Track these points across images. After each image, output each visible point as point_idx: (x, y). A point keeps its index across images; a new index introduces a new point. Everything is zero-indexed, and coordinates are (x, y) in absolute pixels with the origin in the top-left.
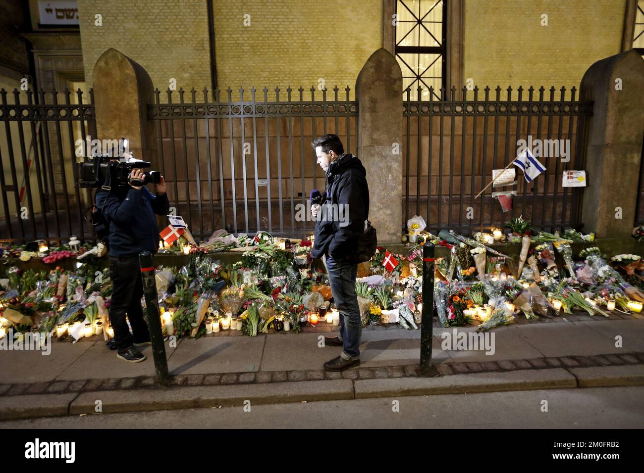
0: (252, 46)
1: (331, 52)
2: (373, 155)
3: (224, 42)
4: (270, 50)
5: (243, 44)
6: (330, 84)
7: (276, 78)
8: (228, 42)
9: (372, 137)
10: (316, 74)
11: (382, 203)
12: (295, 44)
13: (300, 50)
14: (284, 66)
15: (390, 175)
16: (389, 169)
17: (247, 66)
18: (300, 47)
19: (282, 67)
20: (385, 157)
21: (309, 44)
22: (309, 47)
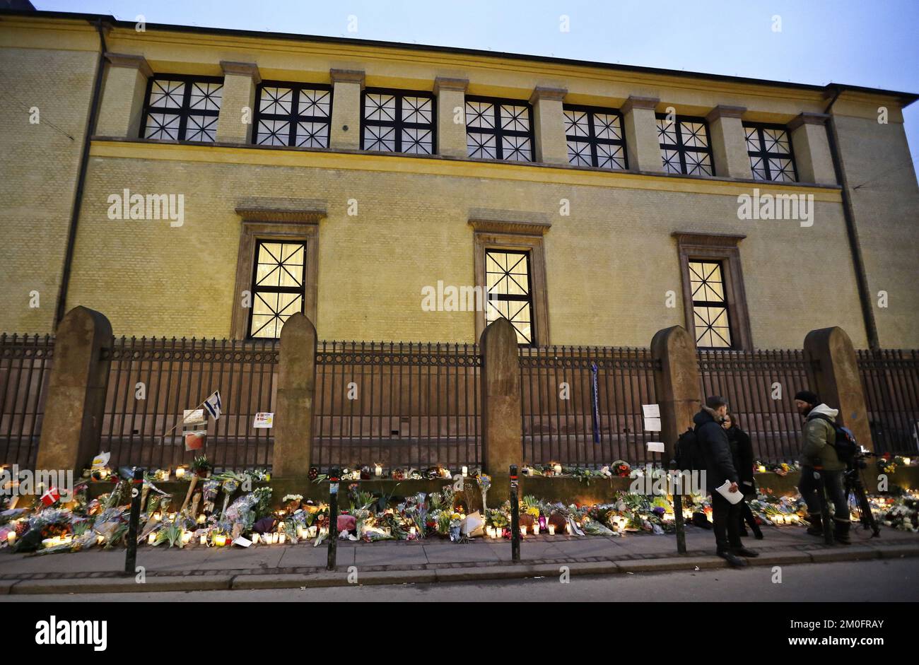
0: (107, 283)
1: (185, 290)
2: (57, 395)
3: (79, 277)
4: (125, 286)
5: (98, 280)
6: (180, 320)
7: (126, 313)
8: (83, 278)
9: (58, 378)
10: (166, 310)
11: (60, 439)
12: (149, 282)
13: (154, 287)
14: (135, 302)
15: (71, 413)
16: (71, 407)
17: (98, 300)
18: (154, 285)
19: (133, 303)
20: (69, 397)
21: (164, 282)
22: (164, 285)
